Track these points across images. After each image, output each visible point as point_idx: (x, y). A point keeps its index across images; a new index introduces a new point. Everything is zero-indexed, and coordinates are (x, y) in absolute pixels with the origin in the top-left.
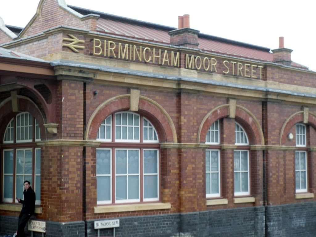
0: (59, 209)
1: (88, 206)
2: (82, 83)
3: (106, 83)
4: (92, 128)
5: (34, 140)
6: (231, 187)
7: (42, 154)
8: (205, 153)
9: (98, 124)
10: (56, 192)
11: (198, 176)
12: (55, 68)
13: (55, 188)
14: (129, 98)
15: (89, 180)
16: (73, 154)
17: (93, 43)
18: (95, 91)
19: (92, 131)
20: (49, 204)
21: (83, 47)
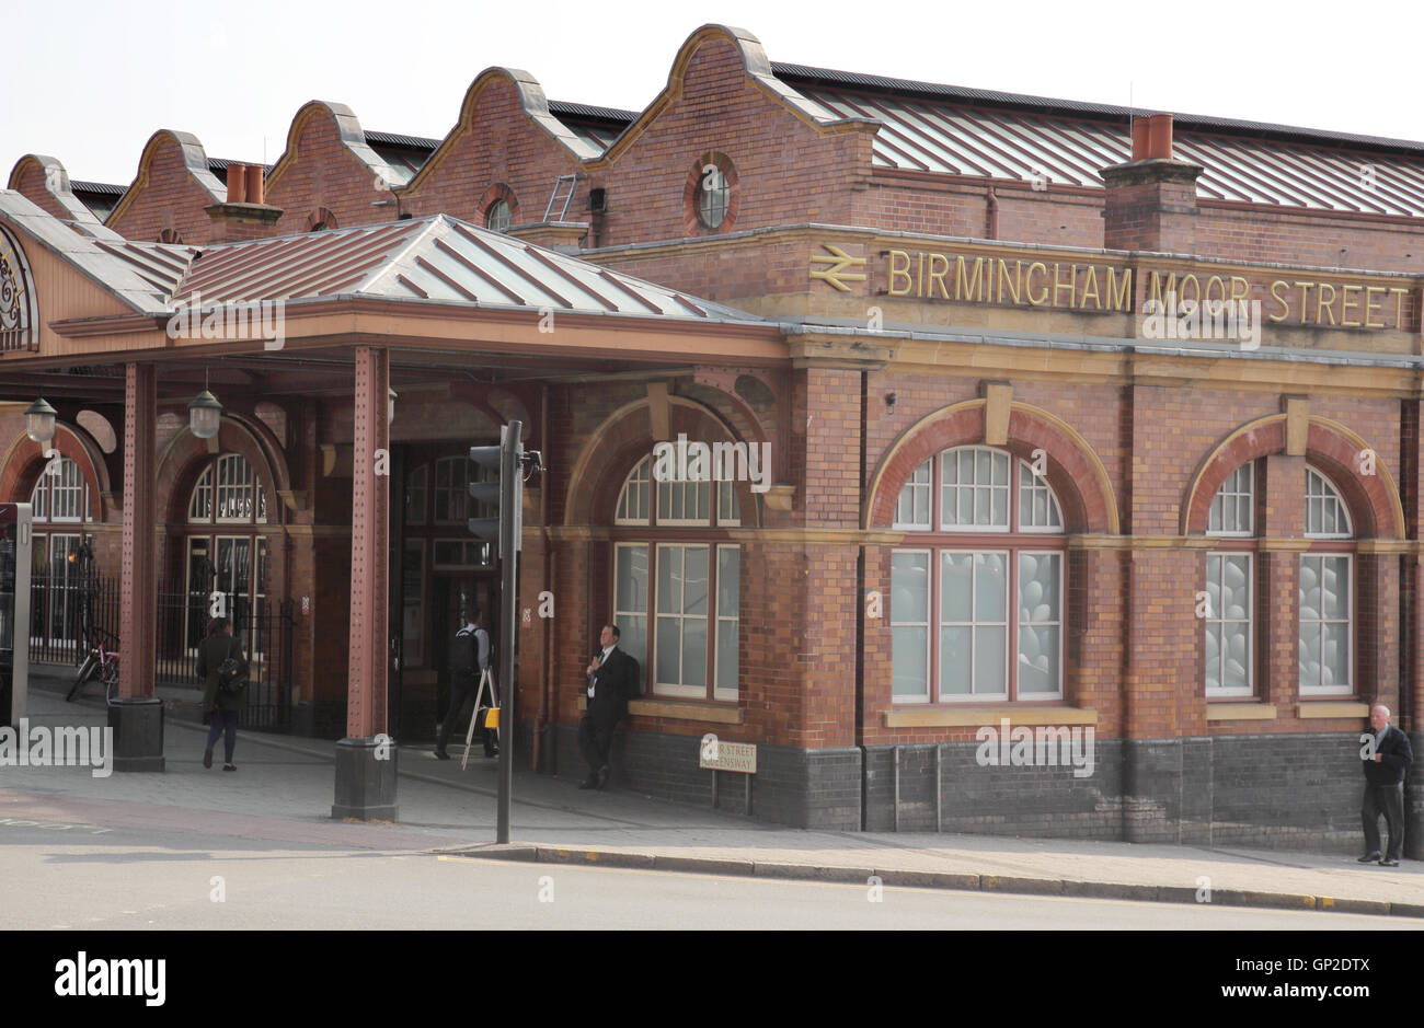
0: (796, 713)
1: (869, 707)
2: (859, 373)
3: (920, 371)
4: (881, 494)
5: (714, 522)
6: (1287, 670)
7: (743, 563)
8: (1203, 564)
9: (898, 484)
10: (786, 665)
11: (1182, 632)
12: (790, 340)
13: (783, 656)
14: (982, 412)
15: (873, 637)
16: (833, 566)
17: (888, 260)
18: (892, 395)
19: (881, 503)
20: (766, 698)
21: (863, 276)
